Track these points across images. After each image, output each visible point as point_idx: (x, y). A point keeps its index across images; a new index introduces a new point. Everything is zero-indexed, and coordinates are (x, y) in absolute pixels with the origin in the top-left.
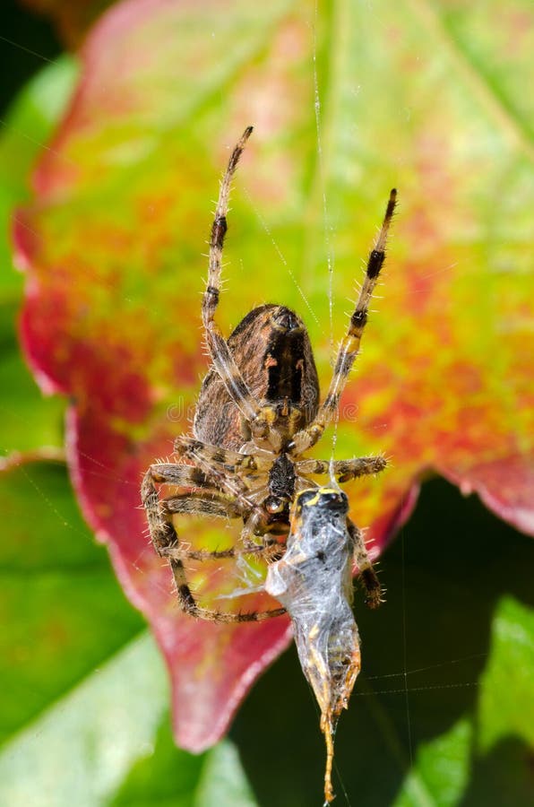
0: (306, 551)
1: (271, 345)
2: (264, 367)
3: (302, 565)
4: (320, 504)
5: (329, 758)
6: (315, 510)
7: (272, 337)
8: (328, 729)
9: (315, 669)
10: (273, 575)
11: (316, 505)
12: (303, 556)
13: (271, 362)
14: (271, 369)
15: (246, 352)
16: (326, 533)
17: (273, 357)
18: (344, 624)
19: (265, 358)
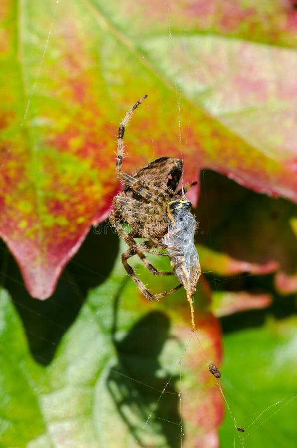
0: (180, 227)
1: (172, 171)
2: (167, 178)
3: (179, 233)
4: (184, 207)
5: (192, 313)
6: (181, 210)
7: (174, 168)
8: (191, 302)
9: (184, 276)
10: (168, 240)
11: (182, 208)
12: (179, 230)
13: (170, 177)
14: (169, 179)
15: (162, 169)
16: (187, 219)
17: (172, 175)
18: (195, 256)
19: (169, 174)
